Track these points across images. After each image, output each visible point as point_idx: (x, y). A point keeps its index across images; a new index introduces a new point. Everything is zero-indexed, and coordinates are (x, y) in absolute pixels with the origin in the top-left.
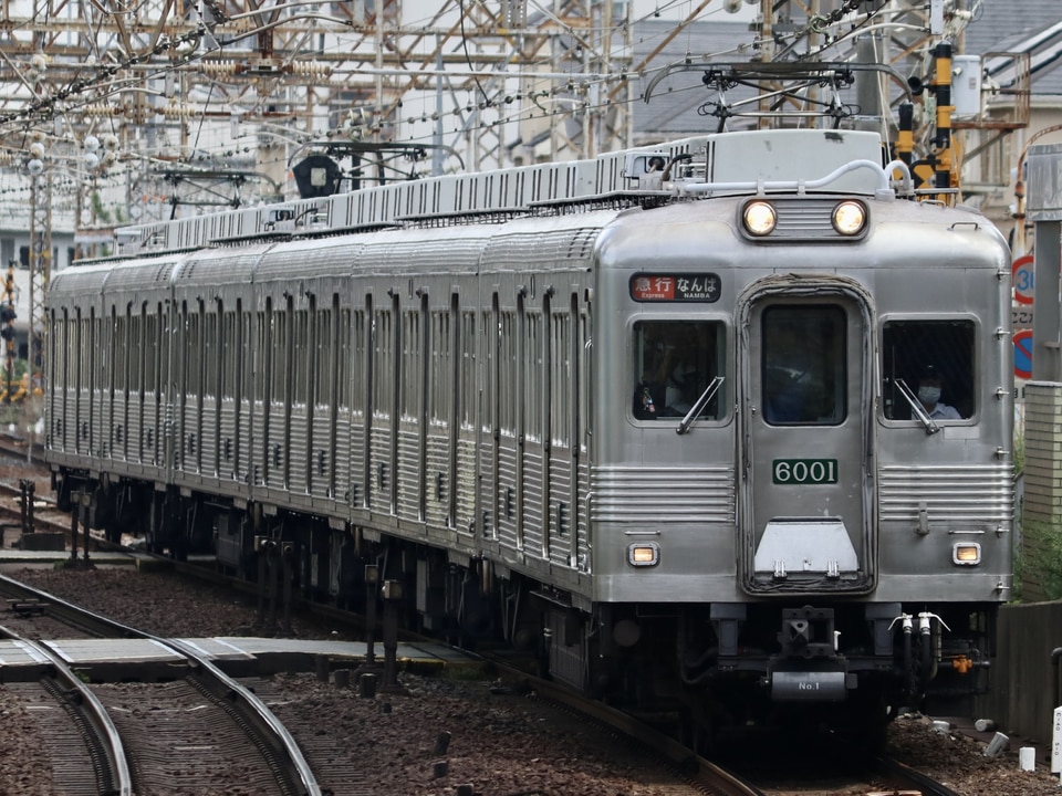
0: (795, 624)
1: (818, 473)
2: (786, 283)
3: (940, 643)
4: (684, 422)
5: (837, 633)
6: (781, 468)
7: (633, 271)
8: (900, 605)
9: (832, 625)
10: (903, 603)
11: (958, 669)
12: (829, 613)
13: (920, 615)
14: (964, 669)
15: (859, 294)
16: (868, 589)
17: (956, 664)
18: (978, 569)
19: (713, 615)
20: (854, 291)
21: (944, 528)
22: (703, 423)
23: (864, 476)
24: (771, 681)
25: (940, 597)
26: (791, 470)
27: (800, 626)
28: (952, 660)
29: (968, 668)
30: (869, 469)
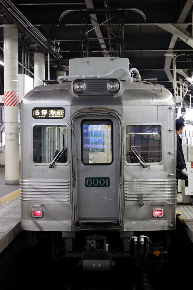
0: (90, 242)
1: (102, 183)
2: (89, 111)
3: (148, 246)
4: (51, 164)
5: (107, 245)
6: (88, 181)
7: (34, 107)
8: (133, 232)
9: (105, 242)
10: (134, 232)
11: (155, 255)
12: (104, 237)
13: (141, 236)
14: (158, 255)
15: (116, 115)
16: (120, 227)
17: (155, 253)
18: (162, 219)
19: (63, 236)
20: (114, 114)
21: (150, 203)
22: (59, 164)
23: (119, 184)
24: (82, 264)
25: (148, 229)
26: (92, 182)
27: (92, 243)
28: (153, 252)
29: (159, 254)
30: (120, 182)
